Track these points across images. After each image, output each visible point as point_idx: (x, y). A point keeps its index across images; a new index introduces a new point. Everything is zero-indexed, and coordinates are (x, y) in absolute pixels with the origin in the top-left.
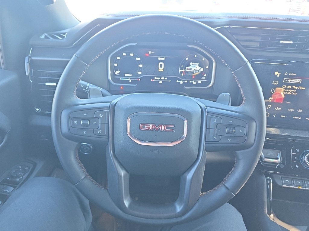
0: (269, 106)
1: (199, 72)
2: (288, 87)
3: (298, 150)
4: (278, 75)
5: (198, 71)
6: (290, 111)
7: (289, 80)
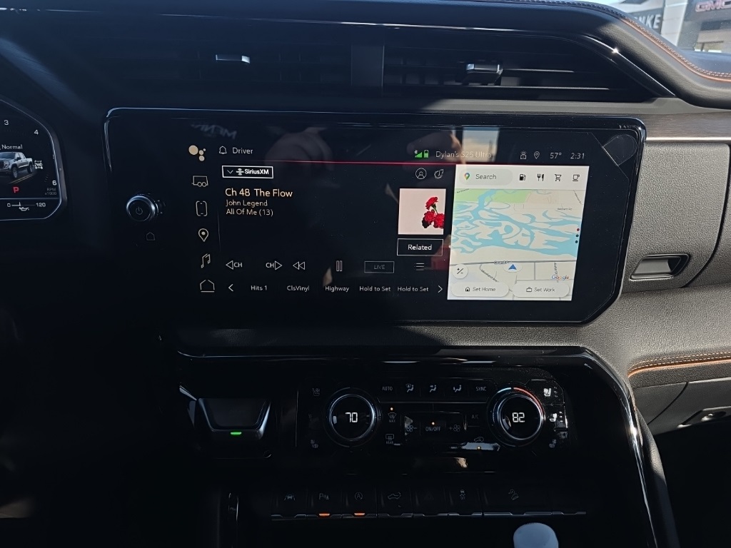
0: (206, 259)
1: (29, 172)
2: (242, 193)
3: (318, 390)
4: (198, 155)
5: (26, 171)
6: (273, 268)
7: (237, 169)
